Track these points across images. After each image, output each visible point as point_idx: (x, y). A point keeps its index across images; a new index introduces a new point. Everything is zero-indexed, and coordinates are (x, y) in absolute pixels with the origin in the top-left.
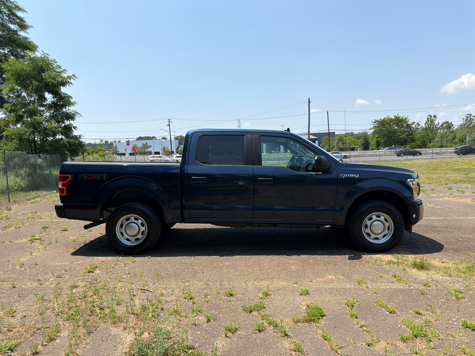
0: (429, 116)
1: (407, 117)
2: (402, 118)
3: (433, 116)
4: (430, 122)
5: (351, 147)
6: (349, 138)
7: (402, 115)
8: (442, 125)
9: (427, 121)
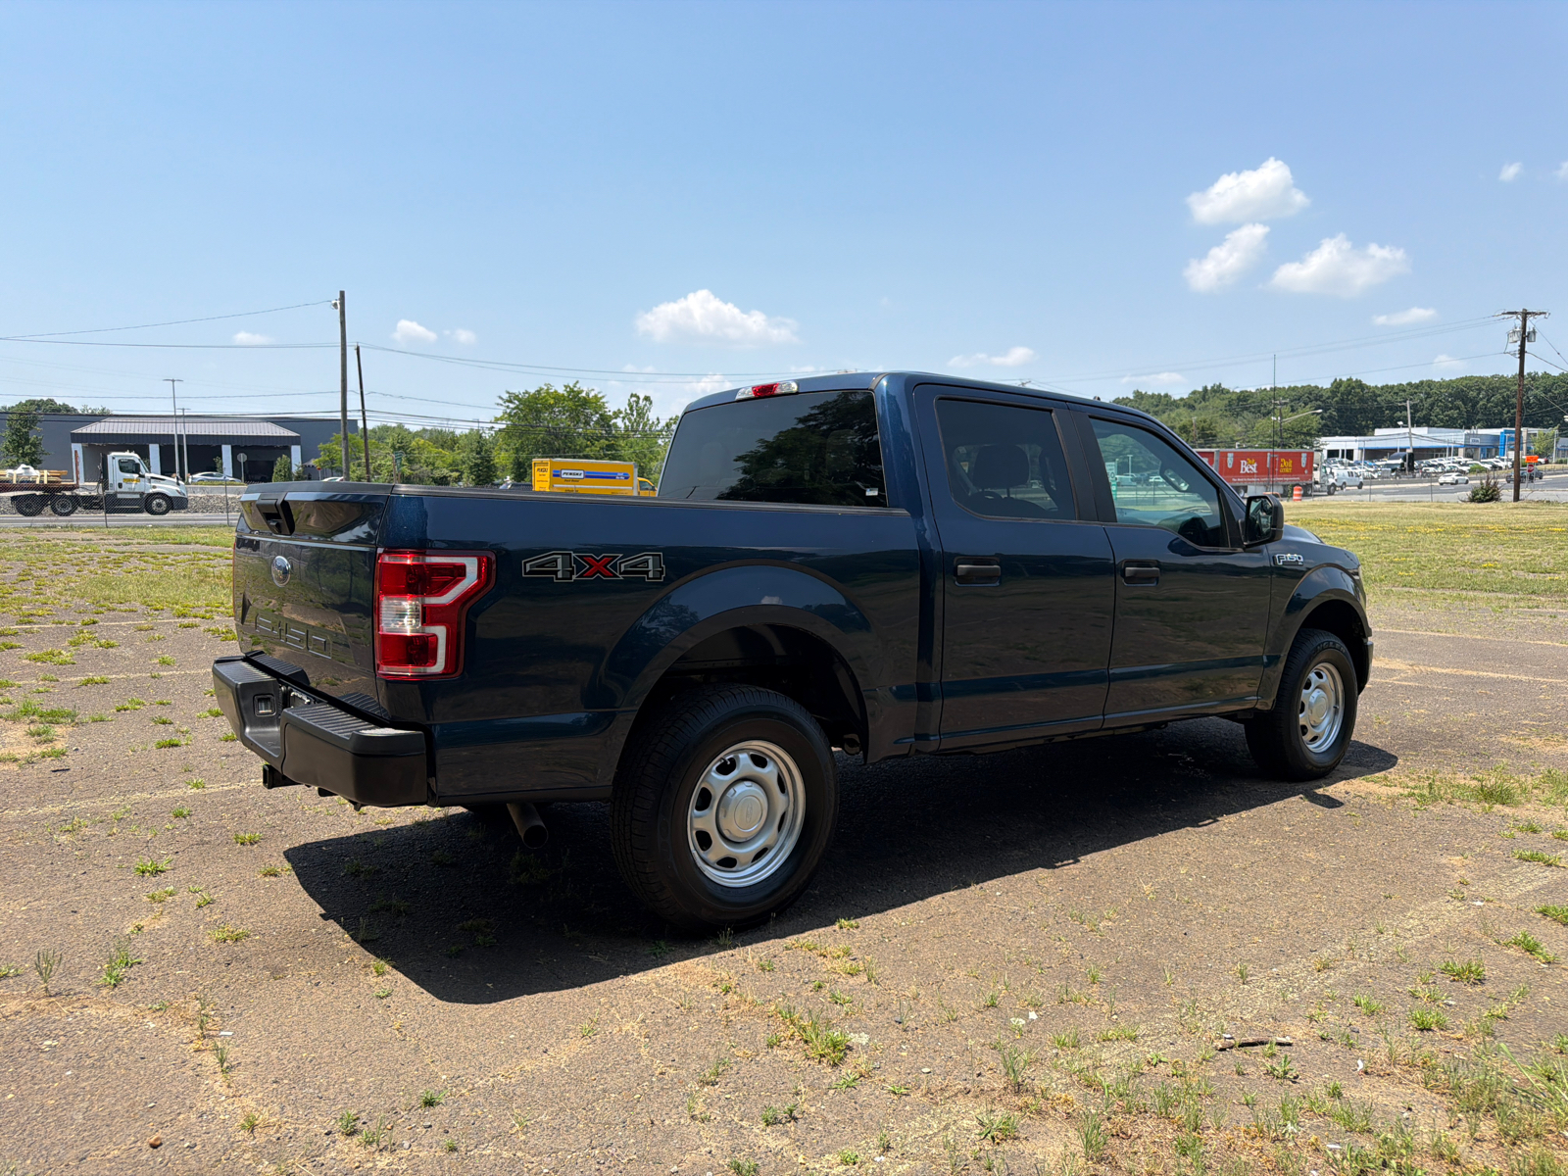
0: (632, 396)
1: (599, 393)
2: (588, 394)
3: (642, 397)
4: (635, 413)
5: (437, 474)
6: (423, 445)
7: (588, 387)
8: (668, 425)
9: (629, 411)
